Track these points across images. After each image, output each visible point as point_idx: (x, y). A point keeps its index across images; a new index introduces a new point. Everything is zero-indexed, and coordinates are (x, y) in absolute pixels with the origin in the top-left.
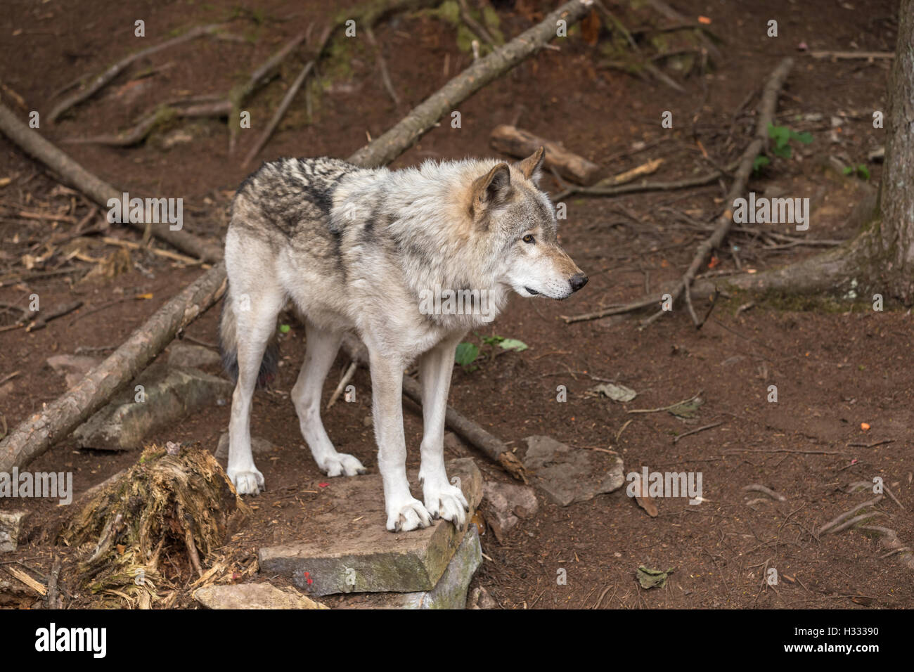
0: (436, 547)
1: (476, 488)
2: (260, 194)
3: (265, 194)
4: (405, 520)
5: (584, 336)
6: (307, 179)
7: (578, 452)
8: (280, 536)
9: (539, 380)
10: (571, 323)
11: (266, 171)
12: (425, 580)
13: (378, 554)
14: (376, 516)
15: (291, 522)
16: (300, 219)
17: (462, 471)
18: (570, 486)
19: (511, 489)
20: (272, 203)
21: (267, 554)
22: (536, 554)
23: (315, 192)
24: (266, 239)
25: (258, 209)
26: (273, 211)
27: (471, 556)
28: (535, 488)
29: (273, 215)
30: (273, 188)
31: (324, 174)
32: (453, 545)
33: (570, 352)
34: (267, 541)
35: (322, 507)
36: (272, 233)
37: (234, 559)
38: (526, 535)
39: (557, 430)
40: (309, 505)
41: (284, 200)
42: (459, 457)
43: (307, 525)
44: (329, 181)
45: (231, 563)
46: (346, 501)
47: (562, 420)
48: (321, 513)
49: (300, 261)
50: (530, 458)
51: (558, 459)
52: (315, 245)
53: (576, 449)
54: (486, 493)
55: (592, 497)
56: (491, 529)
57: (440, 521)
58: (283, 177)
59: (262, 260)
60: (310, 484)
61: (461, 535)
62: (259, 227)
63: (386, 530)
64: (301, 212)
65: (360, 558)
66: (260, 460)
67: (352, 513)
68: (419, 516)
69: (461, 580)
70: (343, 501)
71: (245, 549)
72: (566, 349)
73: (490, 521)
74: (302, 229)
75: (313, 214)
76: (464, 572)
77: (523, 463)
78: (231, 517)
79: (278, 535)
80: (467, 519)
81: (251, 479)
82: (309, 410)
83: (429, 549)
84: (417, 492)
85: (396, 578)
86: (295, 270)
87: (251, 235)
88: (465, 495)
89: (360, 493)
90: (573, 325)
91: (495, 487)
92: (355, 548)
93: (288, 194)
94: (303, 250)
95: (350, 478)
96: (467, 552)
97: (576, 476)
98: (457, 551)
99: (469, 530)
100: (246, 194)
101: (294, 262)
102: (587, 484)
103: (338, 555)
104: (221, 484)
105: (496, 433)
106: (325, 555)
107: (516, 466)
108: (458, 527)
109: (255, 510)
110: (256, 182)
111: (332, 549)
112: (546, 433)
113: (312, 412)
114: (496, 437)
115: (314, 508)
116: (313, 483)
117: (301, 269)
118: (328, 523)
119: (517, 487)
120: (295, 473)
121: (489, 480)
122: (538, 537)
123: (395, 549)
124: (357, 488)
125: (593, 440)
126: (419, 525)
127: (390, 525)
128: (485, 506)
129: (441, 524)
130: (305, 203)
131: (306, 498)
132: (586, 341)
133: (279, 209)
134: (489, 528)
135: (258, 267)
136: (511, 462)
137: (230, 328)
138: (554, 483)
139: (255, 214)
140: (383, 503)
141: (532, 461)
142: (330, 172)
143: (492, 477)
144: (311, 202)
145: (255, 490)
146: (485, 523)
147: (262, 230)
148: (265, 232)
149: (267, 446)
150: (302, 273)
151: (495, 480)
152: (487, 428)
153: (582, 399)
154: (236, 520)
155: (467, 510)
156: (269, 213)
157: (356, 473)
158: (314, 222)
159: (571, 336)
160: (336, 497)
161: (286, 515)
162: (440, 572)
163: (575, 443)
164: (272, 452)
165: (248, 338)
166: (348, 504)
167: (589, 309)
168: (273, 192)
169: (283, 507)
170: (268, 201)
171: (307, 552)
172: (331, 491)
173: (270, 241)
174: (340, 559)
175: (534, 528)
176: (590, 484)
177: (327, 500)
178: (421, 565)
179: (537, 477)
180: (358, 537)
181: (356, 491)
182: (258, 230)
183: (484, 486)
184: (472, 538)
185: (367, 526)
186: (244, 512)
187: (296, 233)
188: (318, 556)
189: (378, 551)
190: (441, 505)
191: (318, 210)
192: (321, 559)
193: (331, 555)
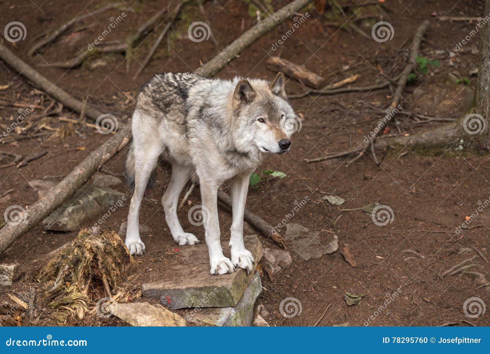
0: (237, 283)
1: (259, 251)
2: (152, 91)
3: (154, 91)
4: (221, 268)
5: (317, 170)
6: (177, 82)
7: (313, 232)
8: (153, 277)
9: (292, 193)
10: (310, 163)
11: (155, 79)
12: (231, 301)
13: (206, 287)
14: (205, 267)
15: (159, 270)
16: (172, 104)
17: (251, 242)
18: (309, 250)
19: (277, 252)
20: (158, 96)
21: (146, 287)
22: (291, 287)
23: (180, 90)
24: (154, 116)
25: (150, 99)
26: (158, 100)
27: (256, 288)
28: (290, 251)
29: (158, 102)
30: (159, 88)
31: (186, 80)
32: (246, 282)
33: (309, 178)
34: (146, 280)
35: (176, 262)
36: (158, 112)
37: (129, 290)
38: (285, 277)
39: (302, 220)
40: (169, 261)
41: (164, 94)
42: (249, 235)
43: (168, 271)
44: (189, 84)
45: (127, 292)
46: (189, 259)
47: (305, 215)
48: (175, 265)
49: (170, 126)
50: (288, 235)
51: (303, 236)
52: (178, 118)
53: (312, 230)
54: (264, 254)
55: (321, 256)
56: (267, 273)
57: (239, 269)
58: (164, 82)
59: (151, 127)
60: (169, 249)
61: (250, 276)
62: (150, 109)
63: (210, 274)
64: (173, 100)
65: (196, 289)
66: (143, 236)
67: (192, 265)
68: (228, 267)
69: (250, 300)
70: (187, 258)
71: (134, 284)
72: (307, 177)
73: (266, 269)
74: (172, 109)
75: (178, 101)
76: (252, 297)
77: (284, 238)
78: (127, 267)
79: (152, 277)
80: (253, 268)
81: (138, 246)
82: (171, 209)
83: (234, 284)
84: (227, 253)
85: (215, 300)
86: (167, 131)
87: (146, 114)
88: (253, 255)
89: (196, 254)
90: (311, 164)
91: (269, 251)
92: (194, 284)
93: (166, 91)
94: (172, 120)
95: (191, 246)
96: (254, 286)
97: (312, 245)
98: (248, 285)
99: (255, 274)
100: (144, 92)
101: (167, 127)
102: (318, 249)
103: (184, 287)
104: (122, 249)
105: (270, 222)
106: (177, 287)
107: (280, 239)
108: (248, 272)
109: (140, 263)
110: (150, 85)
111: (181, 284)
112: (296, 222)
113: (173, 210)
114: (269, 224)
115: (172, 262)
116: (171, 249)
117: (170, 130)
118: (179, 270)
119: (281, 251)
120: (161, 244)
121: (265, 247)
122: (292, 278)
123: (215, 284)
124: (195, 251)
125: (322, 226)
126: (228, 271)
127: (212, 271)
128: (264, 261)
129: (240, 272)
130: (175, 95)
131: (167, 257)
132: (317, 172)
133: (161, 99)
134: (266, 273)
135: (149, 131)
136: (277, 237)
137: (132, 163)
138: (301, 249)
139: (149, 102)
140: (208, 259)
141: (288, 237)
142: (190, 79)
143: (267, 245)
144: (178, 95)
145: (140, 252)
146: (264, 270)
147: (152, 111)
148: (153, 112)
149: (147, 229)
150: (170, 133)
151: (269, 247)
152: (265, 219)
153: (316, 204)
154: (130, 269)
155: (253, 263)
156: (156, 101)
157: (194, 243)
158: (178, 106)
159: (310, 170)
160: (183, 256)
161: (157, 266)
162: (239, 296)
163: (312, 227)
164: (149, 232)
165: (142, 169)
166: (190, 260)
167: (319, 155)
168: (158, 90)
169: (155, 262)
170: (156, 95)
171: (168, 285)
172: (181, 253)
173: (156, 117)
174: (185, 289)
175: (290, 273)
176: (320, 250)
177: (179, 258)
178: (229, 292)
179: (291, 245)
180: (195, 277)
181: (194, 253)
182: (150, 111)
183: (263, 250)
184: (257, 278)
185: (200, 272)
186: (134, 264)
187: (169, 111)
188: (174, 288)
189: (206, 285)
190: (240, 261)
191: (181, 99)
192: (175, 290)
193: (181, 288)
